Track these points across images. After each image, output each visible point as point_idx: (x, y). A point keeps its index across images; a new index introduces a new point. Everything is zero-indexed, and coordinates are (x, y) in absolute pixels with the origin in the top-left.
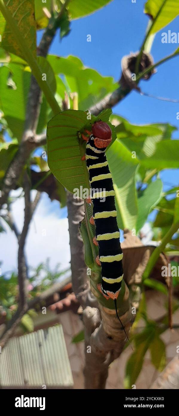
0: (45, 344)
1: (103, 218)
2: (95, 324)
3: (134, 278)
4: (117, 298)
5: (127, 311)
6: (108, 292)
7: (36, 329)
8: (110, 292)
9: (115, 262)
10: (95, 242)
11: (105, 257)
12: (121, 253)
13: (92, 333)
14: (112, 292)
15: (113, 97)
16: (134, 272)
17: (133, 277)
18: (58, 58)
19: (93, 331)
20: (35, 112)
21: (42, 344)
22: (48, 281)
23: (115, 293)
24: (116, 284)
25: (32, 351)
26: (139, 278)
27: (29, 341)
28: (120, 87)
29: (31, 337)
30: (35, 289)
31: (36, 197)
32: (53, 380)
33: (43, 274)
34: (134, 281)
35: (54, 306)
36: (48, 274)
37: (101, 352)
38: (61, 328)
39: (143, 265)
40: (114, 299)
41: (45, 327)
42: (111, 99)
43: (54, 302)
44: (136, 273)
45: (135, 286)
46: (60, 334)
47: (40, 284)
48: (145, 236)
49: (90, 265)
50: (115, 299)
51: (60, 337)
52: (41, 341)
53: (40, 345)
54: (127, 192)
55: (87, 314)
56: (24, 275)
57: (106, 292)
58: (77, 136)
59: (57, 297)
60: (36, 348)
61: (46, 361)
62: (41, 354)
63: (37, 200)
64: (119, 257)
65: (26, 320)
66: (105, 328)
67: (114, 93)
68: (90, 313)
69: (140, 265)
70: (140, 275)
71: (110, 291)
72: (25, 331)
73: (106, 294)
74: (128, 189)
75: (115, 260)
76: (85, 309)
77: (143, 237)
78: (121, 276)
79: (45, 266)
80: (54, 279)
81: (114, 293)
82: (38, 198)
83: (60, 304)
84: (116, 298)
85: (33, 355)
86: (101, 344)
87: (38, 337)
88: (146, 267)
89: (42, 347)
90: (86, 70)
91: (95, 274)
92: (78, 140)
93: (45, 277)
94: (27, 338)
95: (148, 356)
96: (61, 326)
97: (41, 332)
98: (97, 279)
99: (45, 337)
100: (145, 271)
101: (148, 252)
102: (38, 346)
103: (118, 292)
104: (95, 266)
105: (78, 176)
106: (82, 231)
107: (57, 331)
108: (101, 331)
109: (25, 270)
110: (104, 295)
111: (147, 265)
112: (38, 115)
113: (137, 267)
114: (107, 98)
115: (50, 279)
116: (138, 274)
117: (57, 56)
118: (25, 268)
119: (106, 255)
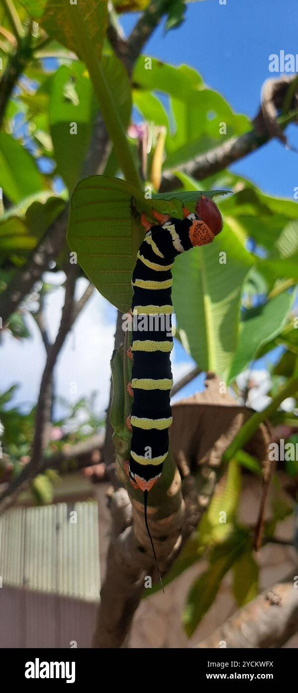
0: (66, 528)
1: (144, 352)
2: (128, 519)
3: (209, 456)
4: (150, 491)
5: (173, 512)
6: (136, 476)
7: (56, 501)
8: (139, 477)
9: (154, 430)
10: (129, 390)
11: (139, 418)
12: (167, 417)
13: (121, 533)
14: (142, 479)
15: (238, 146)
16: (211, 446)
17: (207, 454)
18: (160, 64)
19: (123, 530)
20: (103, 152)
21: (61, 525)
22: (87, 429)
23: (147, 481)
24: (150, 467)
25: (43, 534)
26: (217, 458)
27: (41, 518)
28: (252, 130)
29: (46, 513)
30: (65, 438)
31: (87, 290)
32: (68, 588)
33: (83, 416)
34: (208, 460)
35: (89, 470)
36: (91, 417)
37: (128, 566)
38: (97, 508)
39: (227, 437)
40: (144, 490)
41: (71, 500)
42: (233, 148)
43: (91, 463)
44: (213, 449)
45: (209, 470)
46: (91, 517)
47: (75, 431)
48: (257, 387)
49: (117, 425)
50: (146, 490)
51: (92, 521)
52: (61, 521)
53: (58, 528)
54: (224, 311)
55: (118, 501)
56: (47, 413)
57: (133, 476)
58: (130, 203)
59: (97, 456)
60: (50, 532)
61: (63, 555)
62: (57, 541)
63: (87, 297)
64: (162, 424)
65: (42, 483)
66: (135, 531)
67: (240, 140)
68: (123, 499)
69: (222, 436)
70: (220, 453)
71: (141, 476)
72: (38, 501)
73: (134, 479)
74: (228, 306)
75: (154, 428)
76: (117, 492)
77: (253, 387)
78: (163, 455)
79: (88, 404)
80: (98, 426)
81: (145, 480)
82: (88, 293)
83: (100, 469)
84: (148, 490)
85: (45, 541)
86: (128, 555)
87: (57, 513)
88: (233, 442)
89: (61, 531)
90: (205, 92)
91: (123, 442)
92: (130, 209)
93: (85, 422)
94: (39, 513)
95: (229, 579)
96: (96, 503)
97: (63, 508)
98: (125, 451)
99: (68, 517)
100: (228, 448)
101: (240, 417)
102: (55, 529)
103: (152, 481)
104: (125, 430)
105: (121, 271)
106: (115, 367)
107: (89, 509)
108: (131, 535)
109: (50, 405)
110: (131, 480)
111: (236, 438)
112: (106, 157)
113: (217, 438)
114: (228, 146)
115: (92, 426)
116: (216, 450)
117: (159, 61)
118: (49, 402)
119: (140, 415)
